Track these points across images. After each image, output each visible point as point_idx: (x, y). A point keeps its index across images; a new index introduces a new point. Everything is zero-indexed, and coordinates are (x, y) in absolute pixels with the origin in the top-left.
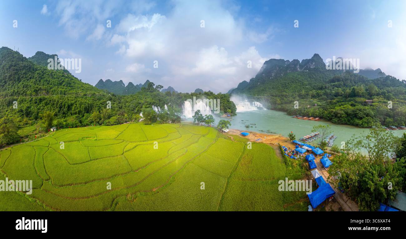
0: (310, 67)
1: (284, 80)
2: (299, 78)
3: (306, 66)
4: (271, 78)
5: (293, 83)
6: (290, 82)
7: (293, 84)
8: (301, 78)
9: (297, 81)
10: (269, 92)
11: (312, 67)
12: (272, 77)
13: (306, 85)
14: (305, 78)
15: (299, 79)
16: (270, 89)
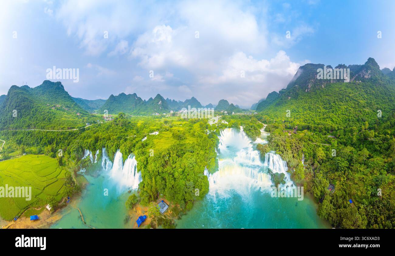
0: (363, 76)
1: (327, 95)
2: (350, 93)
3: (357, 75)
4: (306, 91)
5: (342, 102)
6: (337, 100)
7: (342, 104)
8: (353, 93)
9: (347, 98)
10: (303, 115)
11: (366, 77)
12: (308, 89)
13: (364, 107)
14: (360, 94)
15: (351, 95)
16: (306, 110)
